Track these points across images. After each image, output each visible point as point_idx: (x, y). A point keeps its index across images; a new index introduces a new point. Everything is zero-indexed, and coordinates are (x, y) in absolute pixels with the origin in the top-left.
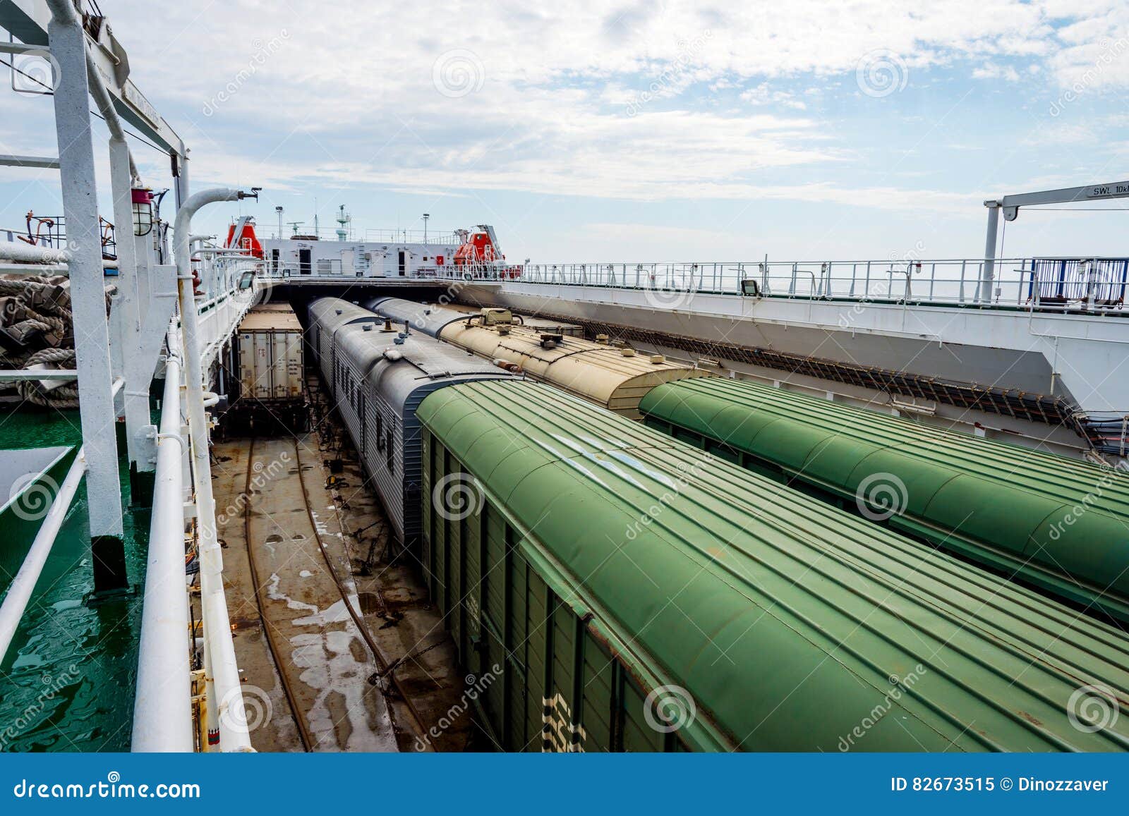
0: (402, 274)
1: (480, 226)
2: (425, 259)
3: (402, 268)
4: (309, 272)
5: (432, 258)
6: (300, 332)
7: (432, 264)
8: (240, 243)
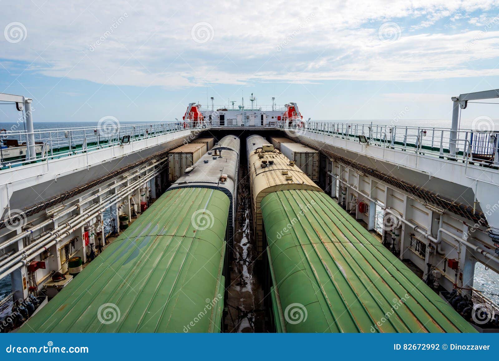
0: (262, 124)
1: (291, 103)
2: (273, 118)
3: (262, 122)
4: (224, 125)
5: (276, 117)
6: (192, 153)
7: (275, 120)
8: (190, 114)
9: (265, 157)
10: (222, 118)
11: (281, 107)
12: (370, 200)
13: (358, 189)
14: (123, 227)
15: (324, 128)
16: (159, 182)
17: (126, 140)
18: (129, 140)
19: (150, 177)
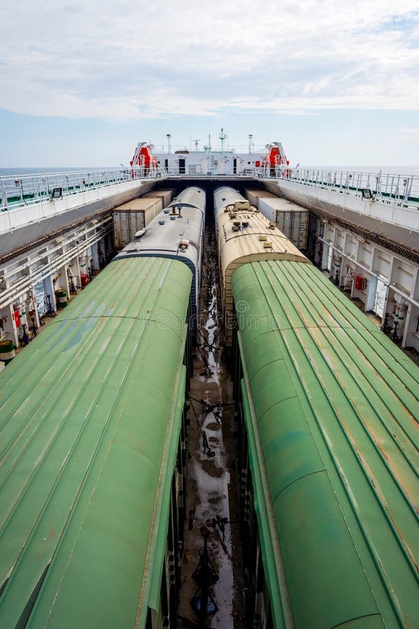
0: (235, 172)
1: (274, 143)
2: (249, 163)
3: (235, 169)
4: (184, 173)
5: (253, 162)
6: (143, 212)
7: (252, 166)
8: (139, 158)
9: (237, 217)
10: (182, 163)
11: (261, 149)
12: (370, 274)
13: (356, 259)
14: (61, 306)
15: (317, 178)
16: (103, 250)
17: (57, 194)
18: (61, 195)
19: (91, 242)
